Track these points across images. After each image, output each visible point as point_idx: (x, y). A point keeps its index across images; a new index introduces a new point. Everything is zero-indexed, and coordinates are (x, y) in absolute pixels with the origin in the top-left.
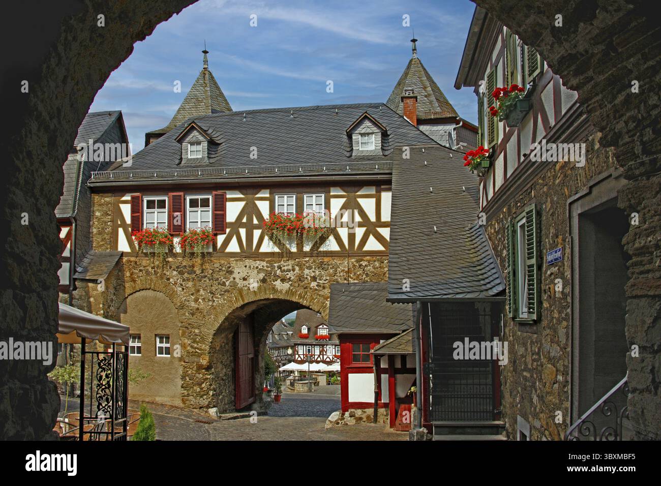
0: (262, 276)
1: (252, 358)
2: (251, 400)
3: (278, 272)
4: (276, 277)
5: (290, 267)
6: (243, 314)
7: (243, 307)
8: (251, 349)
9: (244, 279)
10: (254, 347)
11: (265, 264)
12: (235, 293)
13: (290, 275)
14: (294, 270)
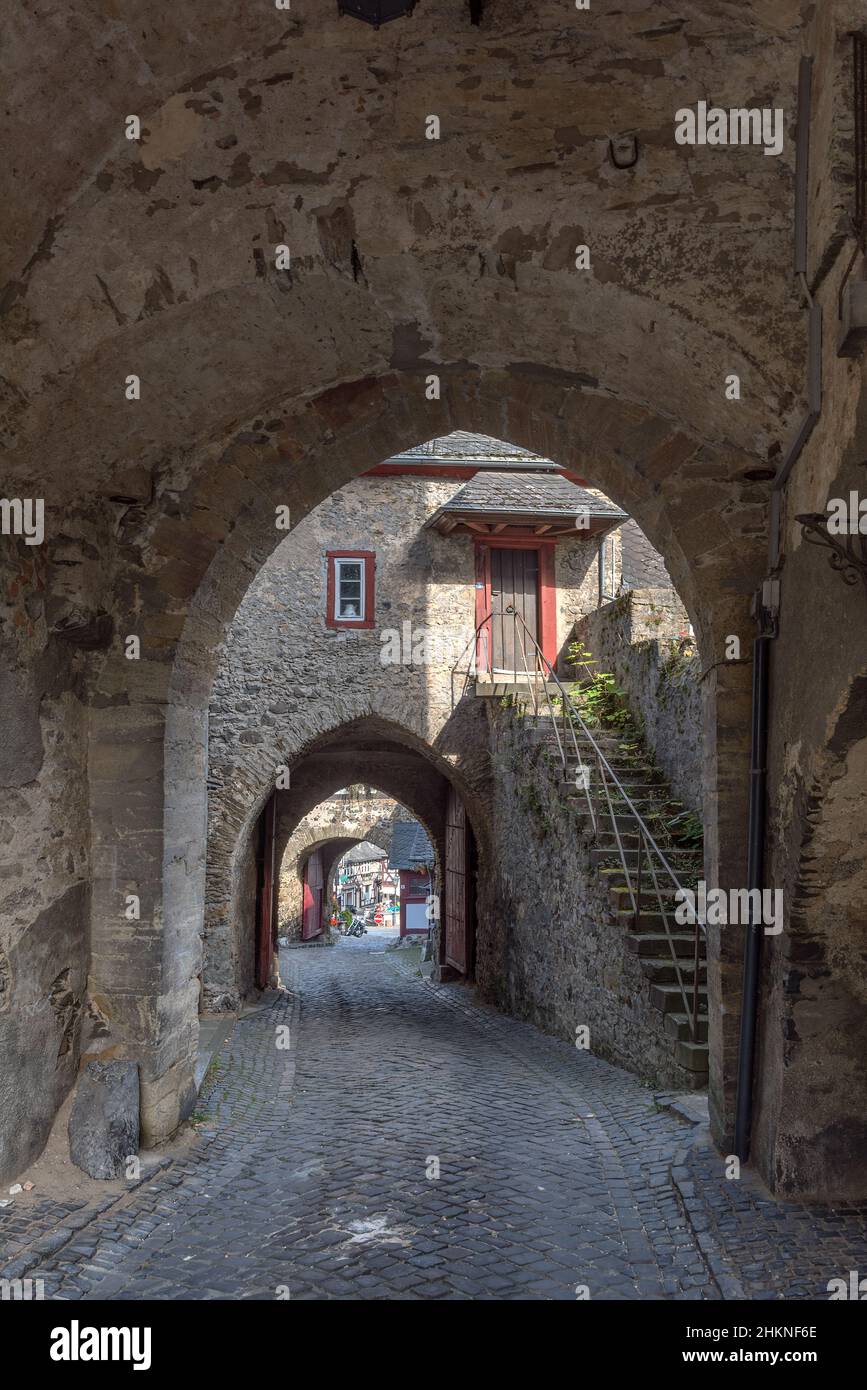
0: (332, 816)
1: (321, 890)
2: (318, 931)
3: (347, 813)
4: (345, 818)
5: (358, 808)
6: (313, 849)
7: (313, 845)
8: (320, 881)
9: (316, 819)
10: (324, 877)
11: (334, 805)
12: (307, 831)
13: (358, 815)
14: (361, 811)
